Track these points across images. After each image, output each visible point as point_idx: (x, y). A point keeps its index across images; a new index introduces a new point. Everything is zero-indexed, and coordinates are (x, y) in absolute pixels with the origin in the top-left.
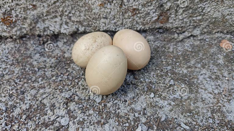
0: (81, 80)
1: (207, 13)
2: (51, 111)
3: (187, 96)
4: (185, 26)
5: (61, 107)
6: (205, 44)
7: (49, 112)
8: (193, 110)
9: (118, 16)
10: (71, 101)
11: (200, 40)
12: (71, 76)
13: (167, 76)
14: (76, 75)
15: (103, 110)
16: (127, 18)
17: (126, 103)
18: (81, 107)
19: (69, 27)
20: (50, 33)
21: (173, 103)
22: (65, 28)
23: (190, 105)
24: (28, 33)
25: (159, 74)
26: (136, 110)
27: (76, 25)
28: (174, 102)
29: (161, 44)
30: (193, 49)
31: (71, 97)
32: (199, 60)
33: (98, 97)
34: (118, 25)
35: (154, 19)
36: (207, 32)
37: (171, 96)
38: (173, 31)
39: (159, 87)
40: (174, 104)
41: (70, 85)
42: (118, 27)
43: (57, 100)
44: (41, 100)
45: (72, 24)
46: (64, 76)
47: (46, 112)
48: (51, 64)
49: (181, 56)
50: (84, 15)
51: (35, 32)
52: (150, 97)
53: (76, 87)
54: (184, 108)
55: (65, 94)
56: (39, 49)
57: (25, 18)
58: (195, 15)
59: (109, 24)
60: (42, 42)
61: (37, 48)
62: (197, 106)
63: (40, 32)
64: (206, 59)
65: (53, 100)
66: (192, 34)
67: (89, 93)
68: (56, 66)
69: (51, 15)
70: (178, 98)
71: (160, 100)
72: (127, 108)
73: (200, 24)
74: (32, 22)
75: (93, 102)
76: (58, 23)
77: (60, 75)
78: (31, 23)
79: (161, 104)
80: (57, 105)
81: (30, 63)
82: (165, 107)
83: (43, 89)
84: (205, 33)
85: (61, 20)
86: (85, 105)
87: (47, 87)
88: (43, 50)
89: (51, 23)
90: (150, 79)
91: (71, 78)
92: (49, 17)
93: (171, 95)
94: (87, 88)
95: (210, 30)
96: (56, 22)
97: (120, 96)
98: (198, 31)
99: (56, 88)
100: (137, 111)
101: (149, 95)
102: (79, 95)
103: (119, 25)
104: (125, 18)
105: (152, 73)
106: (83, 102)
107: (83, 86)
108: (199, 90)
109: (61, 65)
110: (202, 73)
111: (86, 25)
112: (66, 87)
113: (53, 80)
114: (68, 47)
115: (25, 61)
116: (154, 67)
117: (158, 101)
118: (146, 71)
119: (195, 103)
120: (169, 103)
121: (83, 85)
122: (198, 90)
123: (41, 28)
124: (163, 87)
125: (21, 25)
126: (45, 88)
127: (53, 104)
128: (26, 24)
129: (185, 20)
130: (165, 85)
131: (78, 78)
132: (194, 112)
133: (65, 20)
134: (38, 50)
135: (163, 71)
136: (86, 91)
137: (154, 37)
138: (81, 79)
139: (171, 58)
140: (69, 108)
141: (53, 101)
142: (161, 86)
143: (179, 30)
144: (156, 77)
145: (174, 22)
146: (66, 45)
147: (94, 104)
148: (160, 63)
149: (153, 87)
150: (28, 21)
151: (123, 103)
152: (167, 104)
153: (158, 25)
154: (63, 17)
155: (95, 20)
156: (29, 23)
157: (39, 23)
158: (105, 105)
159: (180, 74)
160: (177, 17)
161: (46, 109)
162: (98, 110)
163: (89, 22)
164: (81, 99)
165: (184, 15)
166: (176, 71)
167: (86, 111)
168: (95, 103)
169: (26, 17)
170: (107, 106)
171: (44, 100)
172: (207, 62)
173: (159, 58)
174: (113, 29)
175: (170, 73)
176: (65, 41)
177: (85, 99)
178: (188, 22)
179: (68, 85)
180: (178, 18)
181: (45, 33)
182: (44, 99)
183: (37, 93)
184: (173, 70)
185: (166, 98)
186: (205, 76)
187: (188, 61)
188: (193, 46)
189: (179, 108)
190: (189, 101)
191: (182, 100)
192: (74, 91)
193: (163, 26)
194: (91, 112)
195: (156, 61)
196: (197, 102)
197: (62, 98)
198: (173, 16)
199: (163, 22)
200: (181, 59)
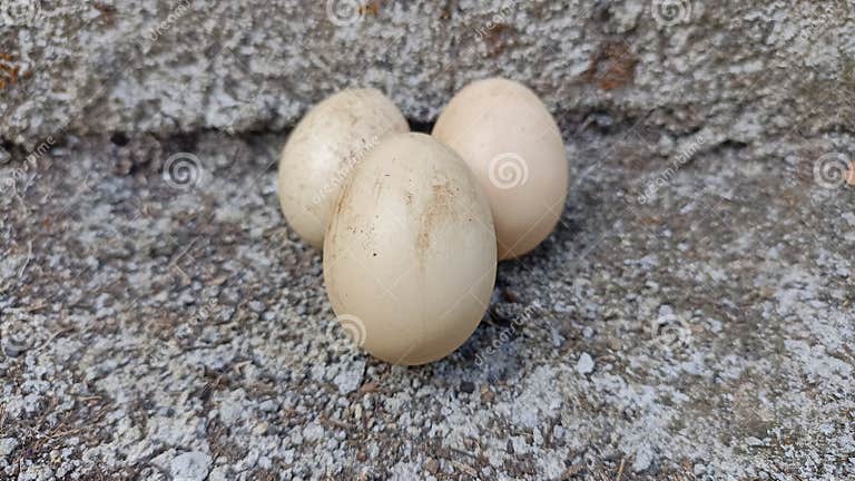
0: (274, 304)
1: (783, 49)
2: (133, 425)
3: (739, 369)
4: (699, 103)
5: (180, 409)
6: (784, 173)
7: (122, 427)
8: (772, 425)
9: (435, 58)
10: (227, 383)
11: (764, 159)
12: (235, 289)
13: (645, 292)
14: (256, 285)
15: (370, 425)
16: (470, 67)
17: (472, 397)
18: (267, 412)
19: (239, 103)
20: (162, 124)
21: (678, 397)
22: (224, 105)
23: (759, 402)
24: (77, 124)
25: (609, 287)
26: (515, 427)
27: (267, 92)
28: (682, 391)
29: (610, 175)
30: (738, 191)
31: (227, 368)
32: (769, 234)
33: (348, 369)
34: (435, 95)
35: (577, 70)
36: (789, 128)
37: (667, 369)
38: (653, 123)
39: (614, 333)
40: (687, 399)
41: (226, 322)
42: (433, 102)
43: (164, 378)
44: (95, 379)
45: (253, 87)
46: (203, 287)
47: (108, 428)
48: (154, 239)
49: (692, 219)
50: (301, 51)
51: (104, 122)
52: (576, 374)
53: (255, 330)
54: (733, 417)
55: (204, 355)
56: (113, 189)
57: (68, 64)
58: (738, 57)
59: (398, 92)
60: (127, 164)
61: (105, 186)
62: (789, 406)
63: (125, 120)
64: (796, 230)
65: (149, 379)
66: (730, 135)
67: (306, 354)
68: (175, 249)
69: (170, 50)
70: (699, 377)
71: (623, 385)
72: (477, 418)
73: (759, 93)
74: (95, 76)
75: (323, 390)
76: (196, 85)
77: (189, 286)
78: (91, 81)
79: (627, 402)
80: (162, 401)
81: (70, 238)
82: (647, 412)
83: (110, 336)
84: (780, 132)
85: (210, 69)
86: (288, 404)
87: (128, 328)
88: (127, 194)
89: (170, 84)
90: (574, 304)
91: (233, 297)
92: (161, 60)
93: (666, 364)
94: (301, 336)
95: (798, 118)
96: (188, 79)
97: (445, 369)
98: (751, 122)
99: (165, 334)
100: (520, 428)
101: (571, 367)
102: (263, 362)
103: (440, 95)
104: (460, 67)
105: (580, 282)
106: (278, 389)
107: (284, 327)
108: (786, 342)
109: (196, 249)
110: (787, 279)
111: (308, 93)
112: (208, 330)
113: (158, 302)
114: (232, 187)
115: (52, 232)
116: (586, 258)
117: (611, 386)
118: (553, 274)
119: (780, 394)
120: (663, 394)
121: (285, 321)
122: (784, 345)
123: (128, 106)
124: (628, 332)
125: (49, 92)
126: (116, 332)
127: (143, 396)
128: (69, 89)
129: (698, 75)
130: (636, 325)
131: (264, 295)
132: (777, 431)
133: (223, 72)
134: (109, 190)
135: (624, 275)
136: (295, 345)
137: (579, 147)
138: (278, 299)
139: (654, 227)
140: (212, 414)
141: (147, 386)
142: (622, 329)
143: (678, 121)
144: (597, 297)
145: (656, 83)
146: (225, 177)
147: (329, 400)
148: (608, 246)
149: (588, 332)
150: (81, 74)
151: (456, 397)
152: (656, 401)
153: (594, 96)
154: (220, 59)
155: (341, 72)
156: (83, 84)
157: (123, 84)
158: (377, 406)
159: (694, 284)
160: (666, 64)
161: (110, 418)
162: (345, 421)
163: (318, 81)
164: (272, 380)
165: (692, 54)
166: (681, 274)
167: (291, 426)
168: (334, 397)
169: (72, 60)
170: (387, 408)
171: (109, 378)
172: (801, 240)
173: (602, 228)
174: (414, 109)
175: (656, 281)
176: (222, 161)
177: (289, 380)
178: (712, 86)
179: (220, 323)
180: (672, 69)
181: (144, 126)
182: (106, 374)
183: (82, 351)
184: (666, 271)
185: (646, 374)
186: (802, 291)
187: (725, 237)
188: (737, 182)
189: (711, 419)
190: (750, 386)
191: (719, 385)
192: (245, 346)
193: (611, 102)
194: (314, 431)
195: (592, 240)
196: (786, 390)
197: (188, 372)
198: (650, 57)
199: (613, 85)
200: (693, 229)
